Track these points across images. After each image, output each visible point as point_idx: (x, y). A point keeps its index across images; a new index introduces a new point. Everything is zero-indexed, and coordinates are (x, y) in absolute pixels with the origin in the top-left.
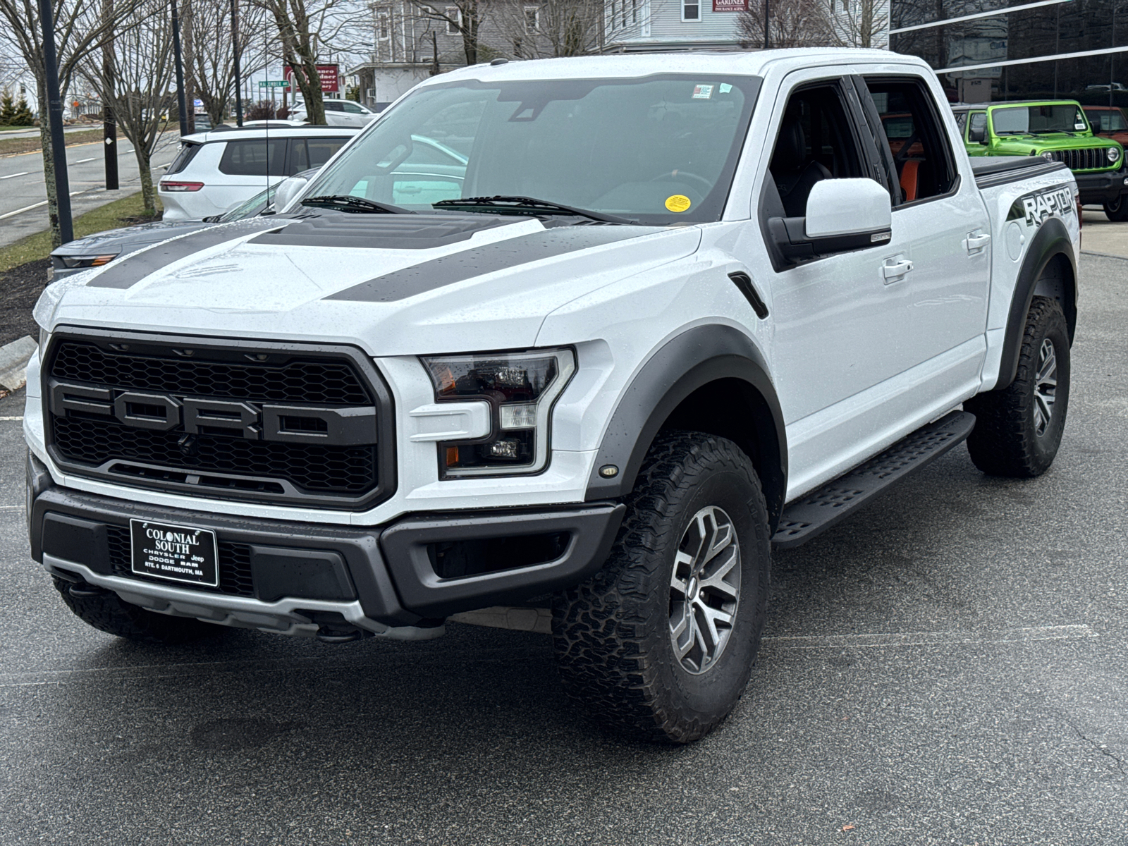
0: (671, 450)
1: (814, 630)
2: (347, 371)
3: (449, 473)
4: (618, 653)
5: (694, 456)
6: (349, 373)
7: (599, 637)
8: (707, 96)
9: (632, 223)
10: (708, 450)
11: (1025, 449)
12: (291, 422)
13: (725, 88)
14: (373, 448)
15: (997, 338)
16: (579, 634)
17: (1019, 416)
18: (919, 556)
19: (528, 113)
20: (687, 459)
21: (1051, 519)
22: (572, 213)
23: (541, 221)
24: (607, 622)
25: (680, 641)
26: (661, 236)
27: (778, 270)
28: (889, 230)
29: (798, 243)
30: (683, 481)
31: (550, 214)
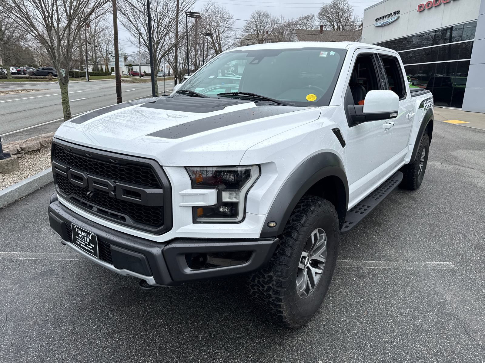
0: (302, 207)
1: (349, 257)
2: (150, 171)
3: (198, 220)
4: (272, 300)
5: (312, 211)
6: (152, 173)
7: (265, 292)
8: (325, 56)
9: (292, 105)
10: (318, 207)
11: (415, 182)
12: (128, 192)
13: (332, 53)
14: (162, 208)
15: (411, 147)
16: (256, 288)
17: (414, 172)
18: (383, 222)
19: (256, 61)
20: (309, 213)
21: (425, 209)
22: (268, 100)
23: (255, 103)
24: (268, 286)
25: (300, 288)
26: (304, 111)
27: (350, 127)
28: (397, 112)
29: (359, 116)
30: (306, 223)
31: (260, 100)
